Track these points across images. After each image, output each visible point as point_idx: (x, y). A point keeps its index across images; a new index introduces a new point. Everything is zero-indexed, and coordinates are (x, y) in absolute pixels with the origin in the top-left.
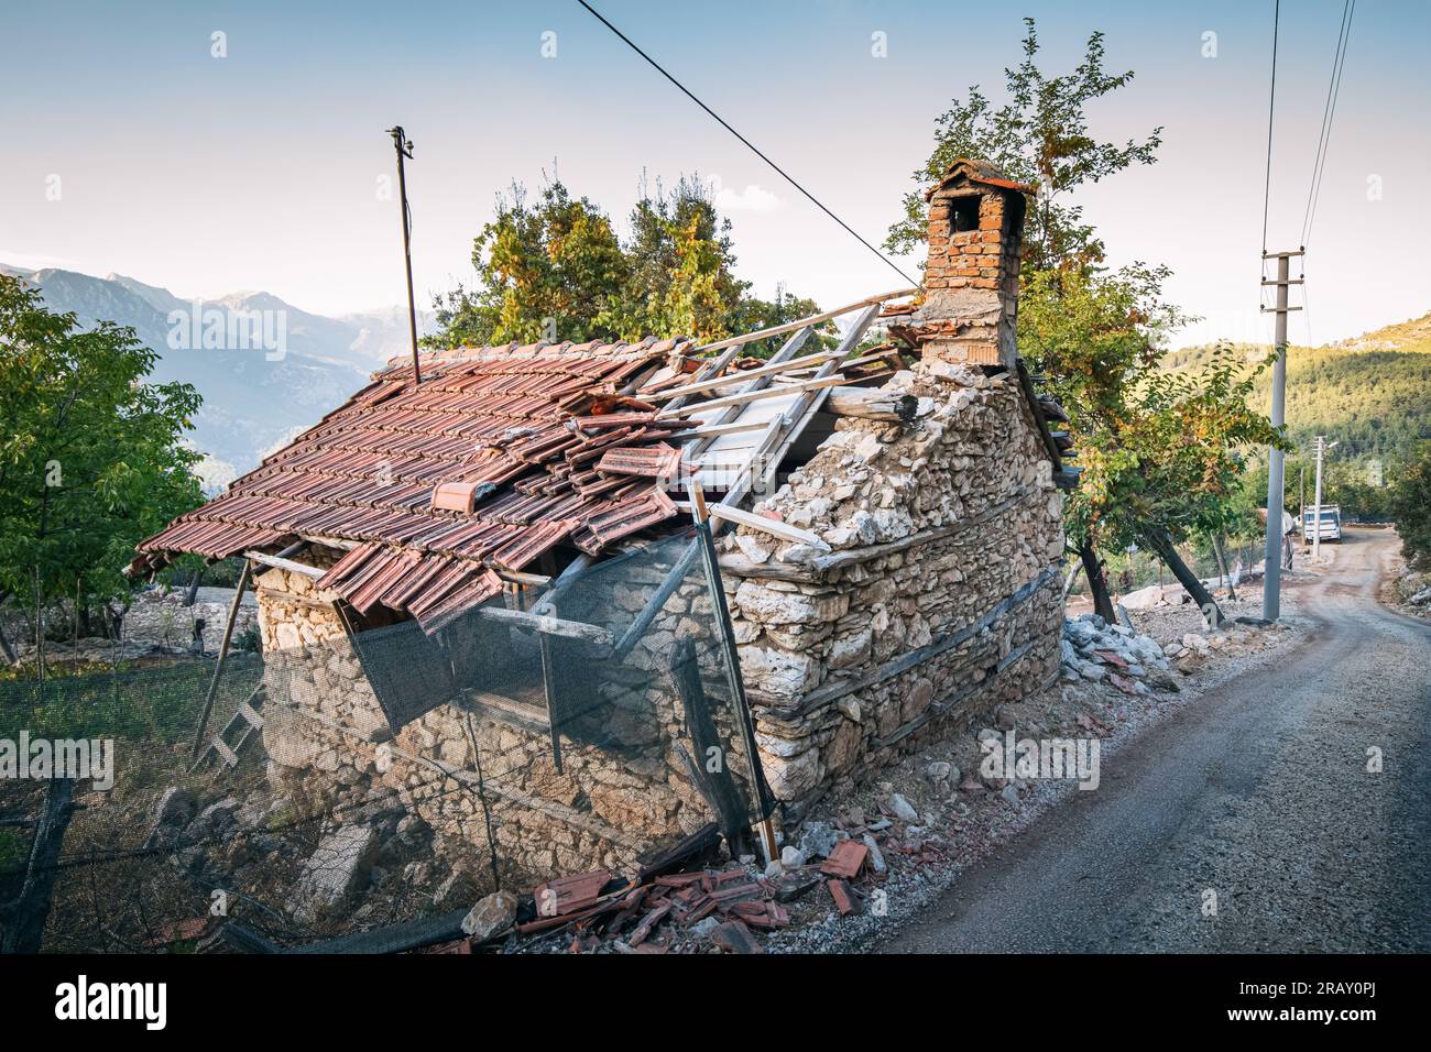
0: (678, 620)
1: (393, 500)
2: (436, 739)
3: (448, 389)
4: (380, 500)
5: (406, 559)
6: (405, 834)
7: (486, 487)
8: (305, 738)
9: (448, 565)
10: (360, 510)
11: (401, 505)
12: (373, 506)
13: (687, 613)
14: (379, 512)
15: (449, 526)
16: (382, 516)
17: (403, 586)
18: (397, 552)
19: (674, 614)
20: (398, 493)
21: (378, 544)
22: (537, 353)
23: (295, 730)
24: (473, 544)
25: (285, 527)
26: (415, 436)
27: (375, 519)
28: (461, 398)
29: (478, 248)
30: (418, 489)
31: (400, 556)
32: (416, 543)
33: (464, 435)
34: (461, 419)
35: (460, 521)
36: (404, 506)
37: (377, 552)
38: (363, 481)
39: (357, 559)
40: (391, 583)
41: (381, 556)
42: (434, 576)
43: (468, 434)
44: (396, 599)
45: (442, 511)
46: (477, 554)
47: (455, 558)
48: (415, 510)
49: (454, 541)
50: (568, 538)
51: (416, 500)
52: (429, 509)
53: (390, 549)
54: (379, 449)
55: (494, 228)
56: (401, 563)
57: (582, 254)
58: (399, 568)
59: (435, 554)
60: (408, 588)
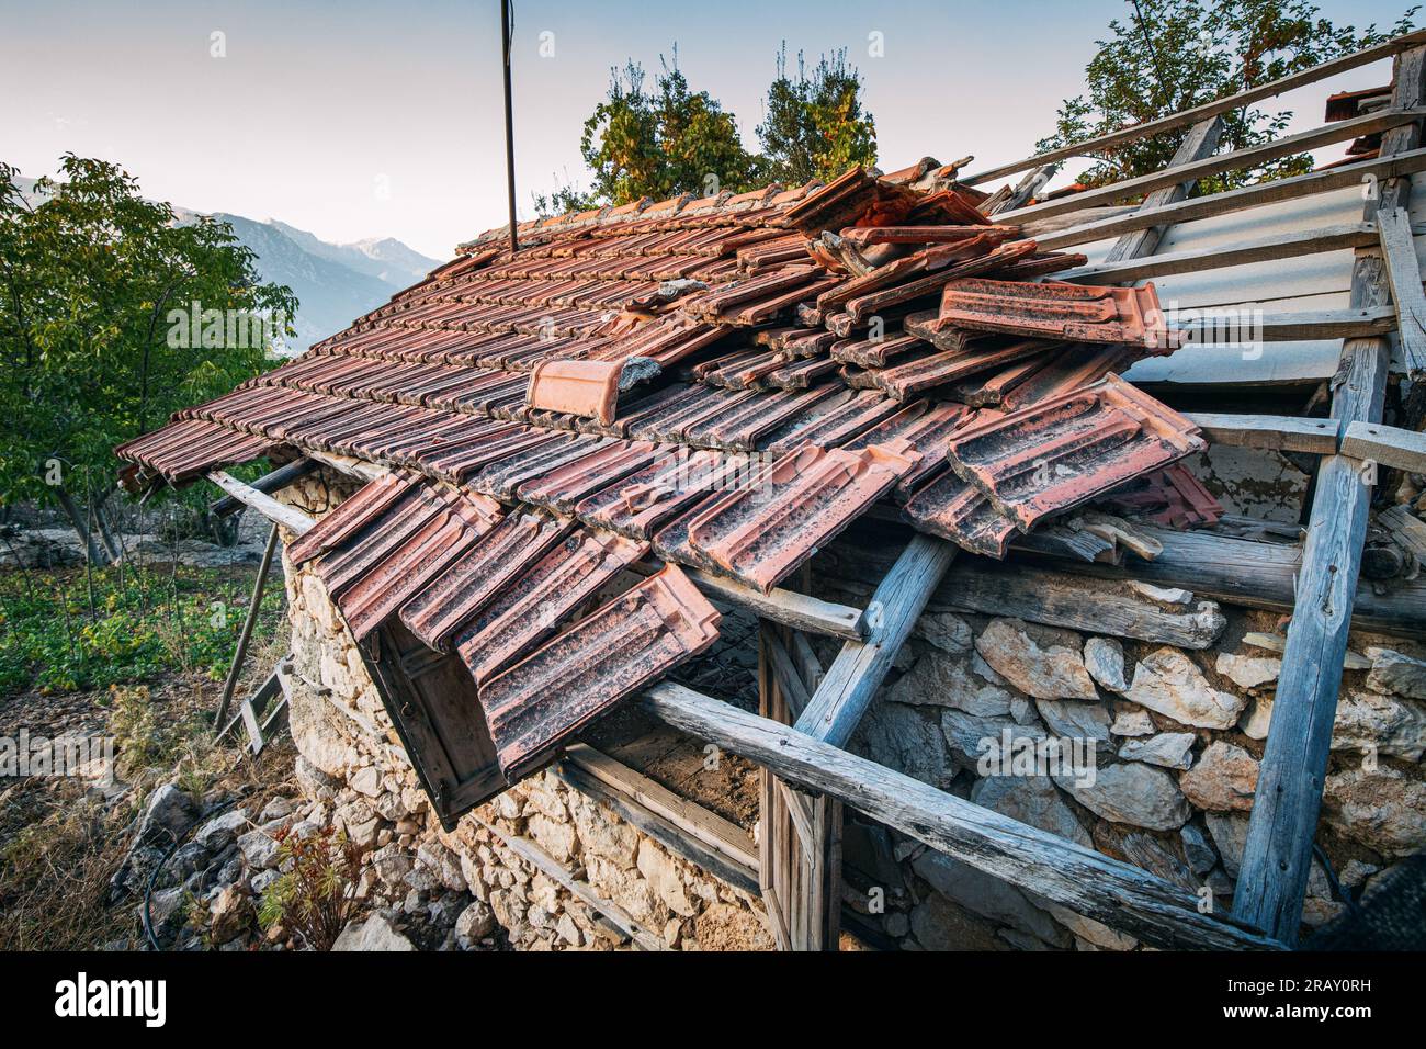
0: (1197, 749)
1: (459, 394)
2: (521, 811)
3: (555, 253)
4: (437, 393)
5: (467, 513)
6: (468, 939)
7: (641, 366)
8: (340, 736)
9: (561, 542)
10: (403, 409)
11: (470, 402)
12: (423, 403)
13: (1235, 734)
14: (432, 412)
15: (561, 447)
16: (436, 420)
17: (452, 586)
18: (450, 498)
19: (1185, 728)
20: (470, 383)
21: (416, 475)
22: (680, 209)
23: (327, 722)
24: (626, 495)
25: (278, 433)
26: (506, 307)
27: (422, 424)
28: (574, 262)
29: (589, 133)
30: (505, 378)
31: (455, 507)
32: (489, 479)
33: (579, 304)
34: (575, 285)
35: (584, 436)
36: (476, 404)
37: (413, 491)
38: (420, 366)
39: (370, 505)
40: (428, 572)
41: (417, 503)
42: (527, 566)
43: (587, 302)
44: (432, 621)
45: (548, 415)
46: (639, 521)
47: (577, 525)
48: (495, 412)
49: (575, 483)
50: (890, 498)
51: (499, 395)
52: (522, 410)
53: (438, 487)
54: (451, 324)
55: (608, 109)
56: (455, 525)
57: (703, 148)
58: (448, 536)
59: (530, 508)
60: (465, 591)
